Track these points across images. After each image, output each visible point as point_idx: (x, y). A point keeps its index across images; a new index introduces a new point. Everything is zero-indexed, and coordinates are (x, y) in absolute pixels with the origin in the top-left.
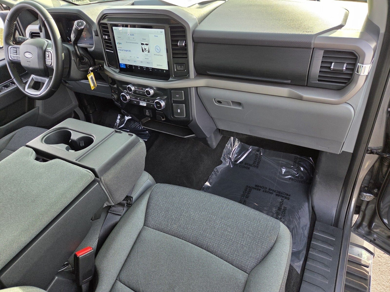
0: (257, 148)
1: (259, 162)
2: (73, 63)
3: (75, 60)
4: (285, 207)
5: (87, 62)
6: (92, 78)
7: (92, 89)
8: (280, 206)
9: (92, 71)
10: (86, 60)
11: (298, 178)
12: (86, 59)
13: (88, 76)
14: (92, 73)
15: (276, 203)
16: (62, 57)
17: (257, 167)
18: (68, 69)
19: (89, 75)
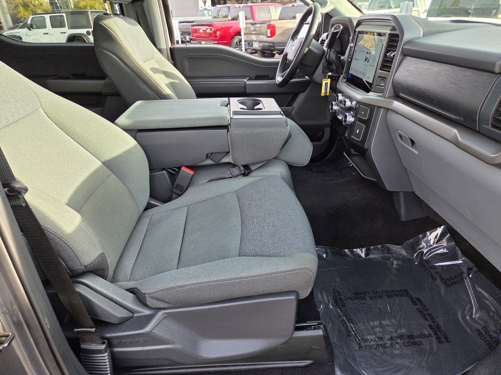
0: (471, 265)
1: (457, 282)
2: (321, 66)
3: (324, 63)
4: (422, 342)
5: (334, 69)
6: (326, 83)
7: (322, 95)
8: (417, 336)
9: (329, 77)
10: (333, 68)
11: (491, 339)
12: (334, 66)
13: (323, 80)
14: (329, 80)
15: (415, 329)
16: (304, 51)
17: (447, 286)
18: (313, 70)
19: (325, 79)
